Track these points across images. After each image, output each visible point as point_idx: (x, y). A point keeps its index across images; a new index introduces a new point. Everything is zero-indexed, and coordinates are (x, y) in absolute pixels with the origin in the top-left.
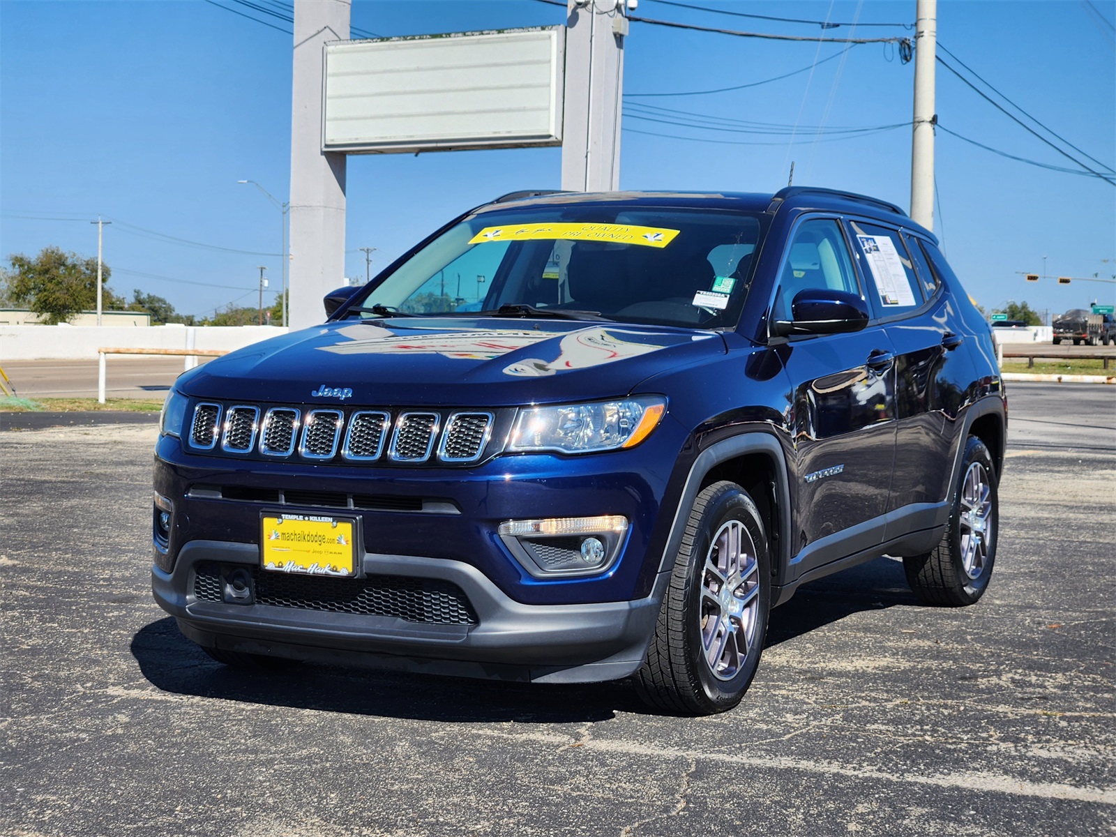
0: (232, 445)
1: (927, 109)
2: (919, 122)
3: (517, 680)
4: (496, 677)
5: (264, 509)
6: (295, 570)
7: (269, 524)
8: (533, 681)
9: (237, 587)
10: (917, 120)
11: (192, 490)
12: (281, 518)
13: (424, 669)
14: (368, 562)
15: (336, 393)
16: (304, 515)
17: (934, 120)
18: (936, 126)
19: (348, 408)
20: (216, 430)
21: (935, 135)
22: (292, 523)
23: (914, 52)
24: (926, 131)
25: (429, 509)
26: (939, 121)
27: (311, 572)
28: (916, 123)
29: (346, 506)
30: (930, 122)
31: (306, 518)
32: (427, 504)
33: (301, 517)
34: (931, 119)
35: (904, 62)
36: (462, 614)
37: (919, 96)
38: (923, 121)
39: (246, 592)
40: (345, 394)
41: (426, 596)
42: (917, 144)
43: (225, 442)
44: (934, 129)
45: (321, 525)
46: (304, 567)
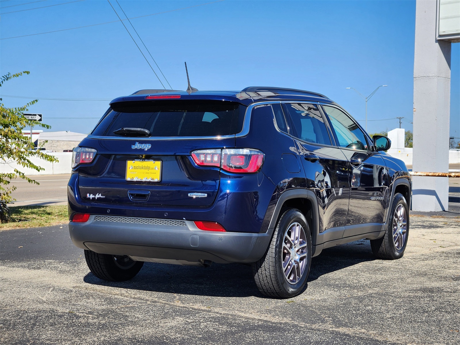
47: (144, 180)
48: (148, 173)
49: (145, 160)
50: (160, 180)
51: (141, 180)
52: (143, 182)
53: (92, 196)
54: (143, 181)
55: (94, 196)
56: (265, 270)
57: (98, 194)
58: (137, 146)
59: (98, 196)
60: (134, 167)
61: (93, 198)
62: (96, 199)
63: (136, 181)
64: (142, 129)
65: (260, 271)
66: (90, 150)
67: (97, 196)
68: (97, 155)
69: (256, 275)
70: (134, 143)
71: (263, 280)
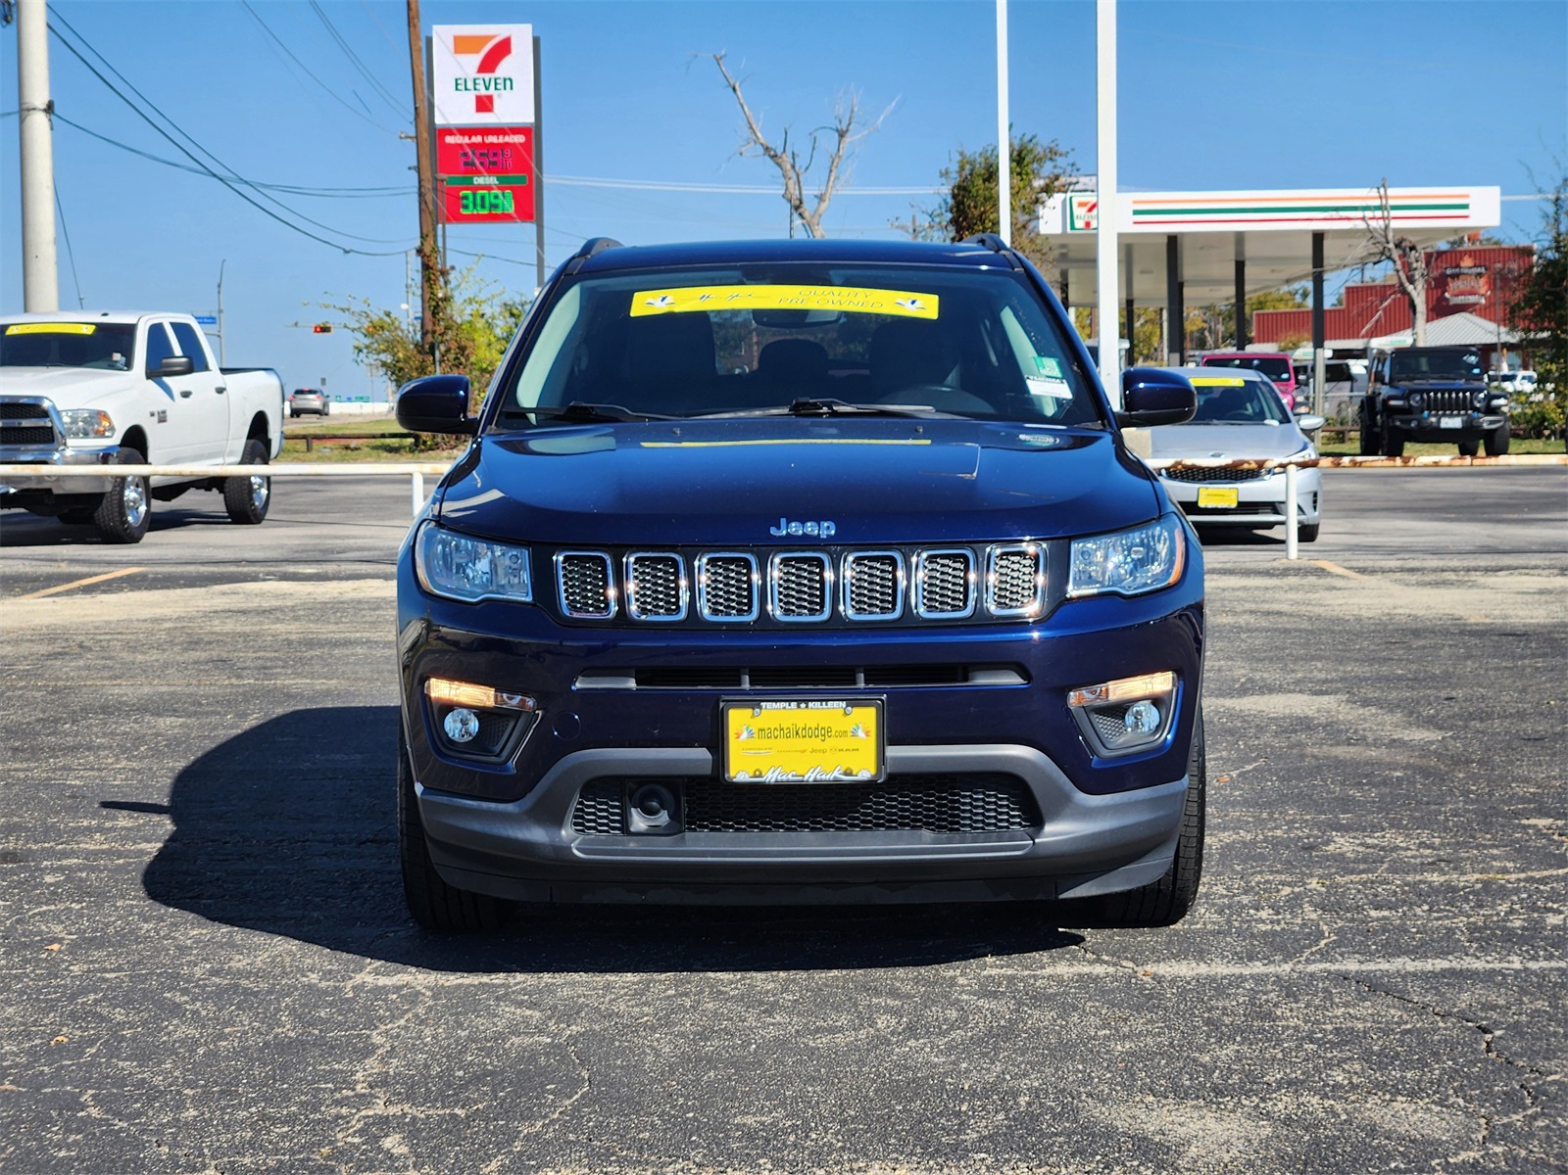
0: (644, 611)
1: (39, 93)
2: (29, 110)
3: (1037, 898)
4: (1008, 897)
5: (727, 698)
6: (784, 778)
7: (738, 719)
8: (1061, 897)
9: (649, 812)
10: (25, 106)
11: (580, 678)
12: (761, 708)
13: (897, 898)
14: (895, 759)
15: (811, 528)
16: (799, 702)
17: (50, 109)
18: (53, 117)
19: (835, 547)
20: (612, 593)
21: (52, 129)
22: (777, 714)
23: (14, 9)
24: (39, 123)
25: (983, 680)
26: (56, 111)
27: (811, 779)
28: (23, 111)
29: (855, 684)
30: (45, 110)
31: (803, 705)
32: (978, 673)
33: (794, 704)
34: (44, 106)
35: (4, 23)
36: (1014, 817)
37: (26, 73)
38: (34, 109)
39: (663, 818)
40: (827, 529)
41: (965, 797)
42: (28, 142)
43: (634, 608)
44: (50, 120)
45: (828, 714)
46: (799, 773)
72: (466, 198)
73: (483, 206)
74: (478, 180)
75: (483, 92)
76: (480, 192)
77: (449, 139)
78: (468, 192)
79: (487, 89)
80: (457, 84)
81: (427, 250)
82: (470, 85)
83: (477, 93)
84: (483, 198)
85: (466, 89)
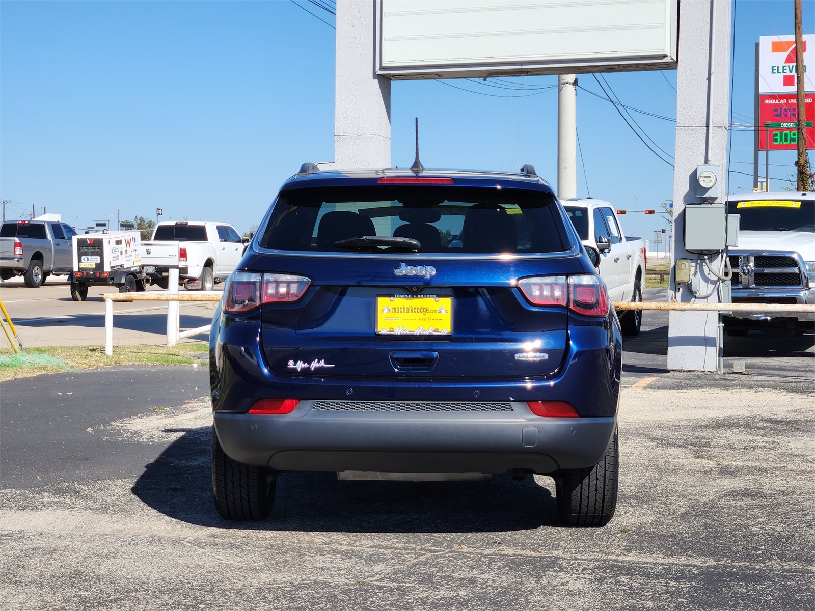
47: (417, 332)
48: (425, 320)
49: (418, 296)
50: (451, 331)
51: (412, 333)
52: (416, 335)
53: (300, 365)
54: (415, 333)
55: (306, 365)
56: (597, 479)
57: (317, 360)
58: (404, 271)
59: (318, 365)
60: (394, 308)
61: (303, 369)
62: (312, 369)
63: (401, 335)
64: (407, 240)
65: (586, 481)
66: (289, 277)
67: (315, 365)
68: (311, 286)
69: (578, 489)
70: (397, 264)
71: (588, 498)
72: (776, 135)
73: (786, 140)
74: (785, 125)
75: (788, 74)
76: (784, 132)
77: (767, 102)
78: (778, 133)
79: (791, 72)
80: (773, 70)
81: (802, 162)
82: (781, 70)
83: (785, 74)
84: (786, 135)
85: (778, 72)
